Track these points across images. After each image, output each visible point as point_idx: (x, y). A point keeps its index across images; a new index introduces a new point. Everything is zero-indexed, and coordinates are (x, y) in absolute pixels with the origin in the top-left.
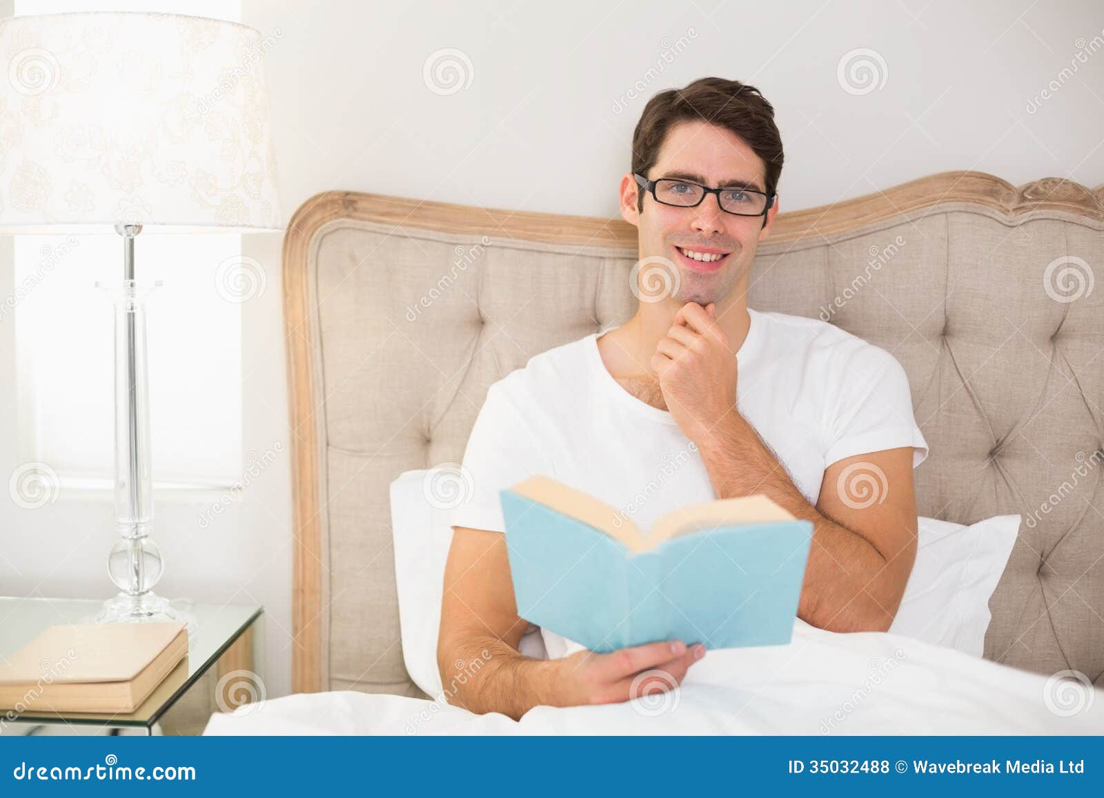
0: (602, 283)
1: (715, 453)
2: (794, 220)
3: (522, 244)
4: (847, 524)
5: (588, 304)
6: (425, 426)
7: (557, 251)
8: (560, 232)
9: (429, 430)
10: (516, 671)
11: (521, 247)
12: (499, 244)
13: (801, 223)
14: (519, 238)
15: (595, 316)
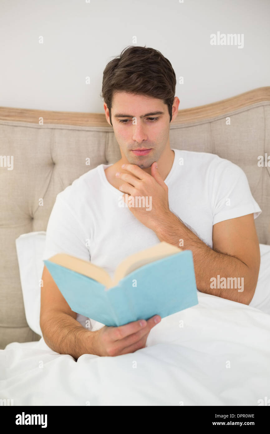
0: (108, 144)
1: (162, 234)
2: (195, 111)
3: (71, 127)
4: (228, 254)
5: (102, 153)
6: (31, 212)
7: (87, 129)
8: (87, 121)
9: (32, 214)
10: (76, 336)
11: (70, 128)
12: (60, 127)
13: (197, 112)
14: (69, 124)
15: (105, 158)
